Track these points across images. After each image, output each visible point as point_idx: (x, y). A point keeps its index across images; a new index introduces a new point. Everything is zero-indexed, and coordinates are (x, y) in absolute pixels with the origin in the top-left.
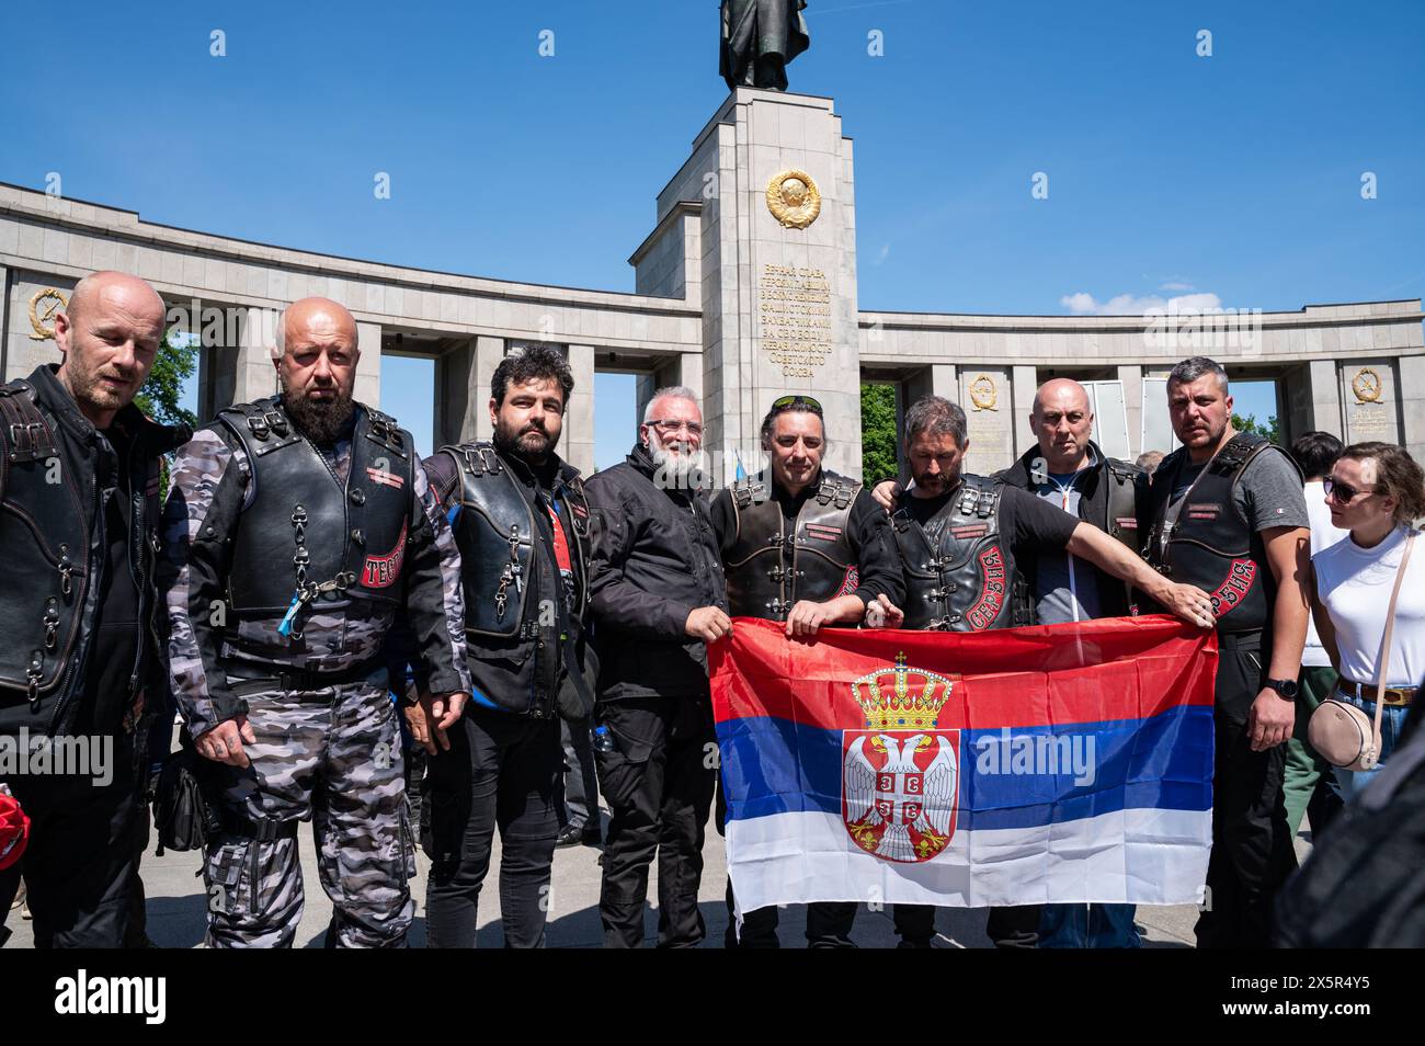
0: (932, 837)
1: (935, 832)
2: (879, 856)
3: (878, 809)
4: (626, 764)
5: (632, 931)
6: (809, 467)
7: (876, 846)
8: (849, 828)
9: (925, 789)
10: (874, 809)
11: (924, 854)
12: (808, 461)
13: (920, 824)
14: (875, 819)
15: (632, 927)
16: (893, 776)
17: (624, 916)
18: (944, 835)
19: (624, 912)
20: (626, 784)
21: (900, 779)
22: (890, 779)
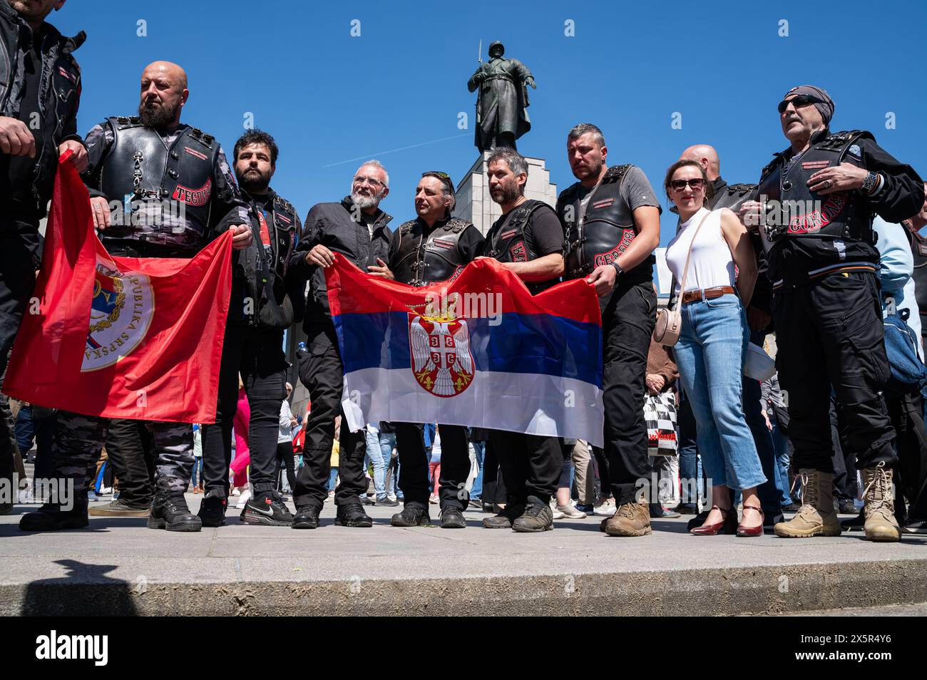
0: (463, 375)
1: (464, 372)
2: (435, 394)
3: (433, 358)
4: (312, 357)
5: (317, 468)
6: (426, 206)
7: (432, 386)
8: (416, 376)
9: (456, 344)
10: (431, 359)
11: (459, 389)
12: (425, 202)
13: (456, 368)
14: (431, 367)
15: (316, 465)
16: (438, 336)
17: (311, 456)
18: (469, 374)
19: (312, 454)
20: (312, 368)
21: (442, 338)
22: (436, 338)
